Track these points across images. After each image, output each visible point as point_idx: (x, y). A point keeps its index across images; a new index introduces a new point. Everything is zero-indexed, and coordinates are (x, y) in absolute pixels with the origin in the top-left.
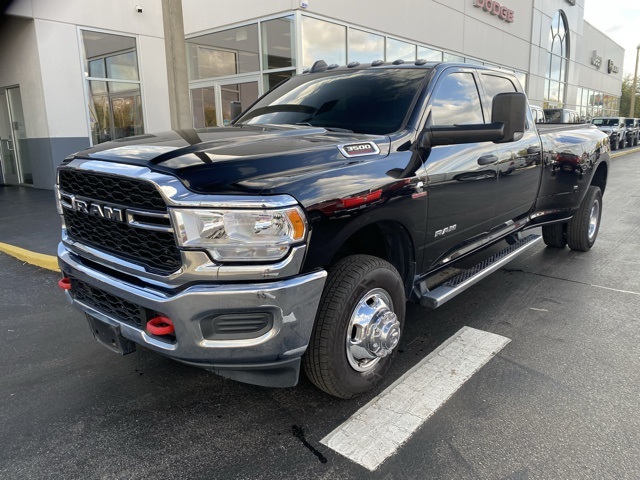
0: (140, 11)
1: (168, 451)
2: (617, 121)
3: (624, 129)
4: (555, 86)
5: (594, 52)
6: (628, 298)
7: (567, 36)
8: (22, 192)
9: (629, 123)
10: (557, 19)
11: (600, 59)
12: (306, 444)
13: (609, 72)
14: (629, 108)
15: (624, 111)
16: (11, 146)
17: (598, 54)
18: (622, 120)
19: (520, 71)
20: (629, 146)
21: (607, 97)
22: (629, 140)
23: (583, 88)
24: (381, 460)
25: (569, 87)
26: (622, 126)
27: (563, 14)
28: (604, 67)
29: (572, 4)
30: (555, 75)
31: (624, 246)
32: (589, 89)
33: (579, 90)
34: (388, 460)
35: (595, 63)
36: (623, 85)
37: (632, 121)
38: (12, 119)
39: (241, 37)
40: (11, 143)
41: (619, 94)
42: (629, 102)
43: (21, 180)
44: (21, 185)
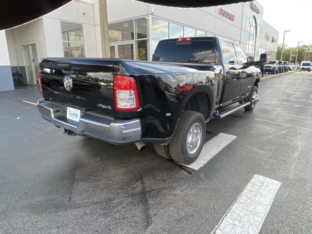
0: (84, 14)
1: (130, 165)
2: (275, 62)
3: (278, 65)
4: (250, 47)
5: (267, 33)
6: (278, 125)
7: (256, 26)
8: (36, 87)
9: (280, 63)
10: (252, 20)
11: (269, 36)
12: (174, 163)
13: (273, 42)
14: (280, 57)
15: (278, 58)
16: (31, 69)
17: (268, 34)
18: (277, 62)
19: (237, 41)
20: (280, 72)
21: (271, 52)
22: (280, 70)
23: (262, 48)
24: (199, 167)
25: (256, 48)
26: (277, 64)
27: (254, 17)
28: (270, 40)
29: (258, 13)
30: (251, 42)
31: (277, 108)
32: (264, 49)
33: (261, 49)
34: (201, 167)
35: (267, 38)
36: (278, 48)
37: (281, 62)
38: (32, 58)
39: (126, 25)
40: (31, 67)
41: (277, 51)
42: (280, 55)
43: (35, 83)
44: (35, 85)
